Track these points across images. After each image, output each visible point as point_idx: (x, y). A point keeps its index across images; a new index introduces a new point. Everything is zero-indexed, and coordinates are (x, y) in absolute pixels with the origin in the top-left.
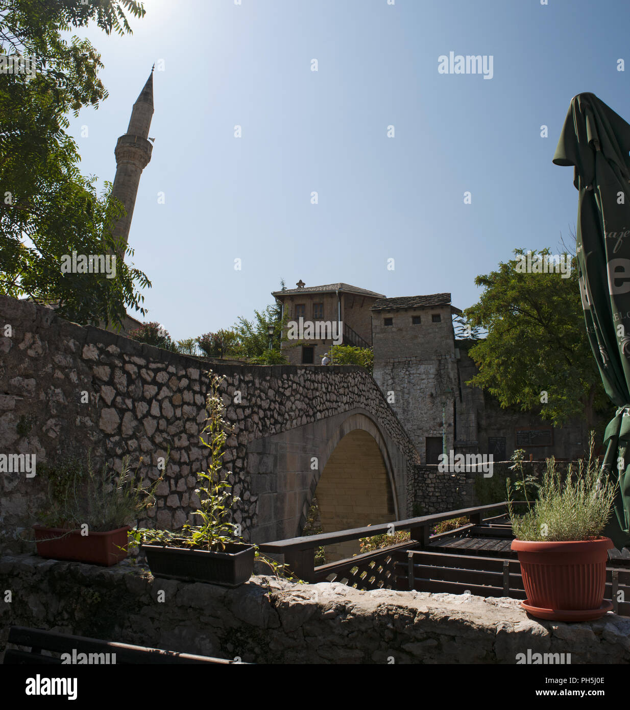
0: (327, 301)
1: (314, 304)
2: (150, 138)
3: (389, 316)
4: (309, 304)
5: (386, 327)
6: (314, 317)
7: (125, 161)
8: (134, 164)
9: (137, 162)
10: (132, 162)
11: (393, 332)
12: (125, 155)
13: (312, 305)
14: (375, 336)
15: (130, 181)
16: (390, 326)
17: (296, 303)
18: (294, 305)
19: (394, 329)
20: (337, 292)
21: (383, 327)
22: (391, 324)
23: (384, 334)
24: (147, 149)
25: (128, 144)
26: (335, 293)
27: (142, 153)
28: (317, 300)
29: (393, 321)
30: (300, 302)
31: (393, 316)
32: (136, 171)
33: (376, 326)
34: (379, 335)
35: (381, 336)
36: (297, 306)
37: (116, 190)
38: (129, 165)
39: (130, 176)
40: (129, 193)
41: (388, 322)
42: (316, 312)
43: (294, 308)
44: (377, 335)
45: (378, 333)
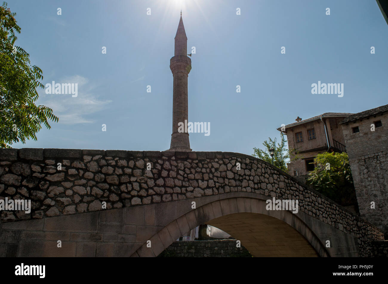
0: (316, 126)
1: (308, 130)
2: (188, 55)
3: (355, 125)
4: (304, 131)
5: (354, 134)
6: (309, 139)
7: (176, 72)
8: (182, 72)
9: (183, 71)
10: (181, 71)
11: (360, 137)
12: (176, 68)
13: (306, 132)
14: (347, 142)
15: (181, 83)
16: (358, 133)
17: (296, 132)
18: (294, 133)
19: (361, 135)
20: (321, 118)
21: (352, 134)
22: (358, 131)
23: (354, 139)
24: (187, 61)
25: (175, 62)
26: (320, 119)
27: (185, 64)
28: (309, 127)
29: (359, 128)
30: (298, 131)
31: (358, 125)
32: (184, 76)
33: (346, 135)
34: (350, 141)
35: (352, 141)
36: (296, 134)
37: (175, 90)
38: (179, 74)
39: (181, 79)
40: (182, 89)
41: (356, 130)
42: (310, 135)
43: (294, 135)
44: (348, 141)
45: (349, 140)
